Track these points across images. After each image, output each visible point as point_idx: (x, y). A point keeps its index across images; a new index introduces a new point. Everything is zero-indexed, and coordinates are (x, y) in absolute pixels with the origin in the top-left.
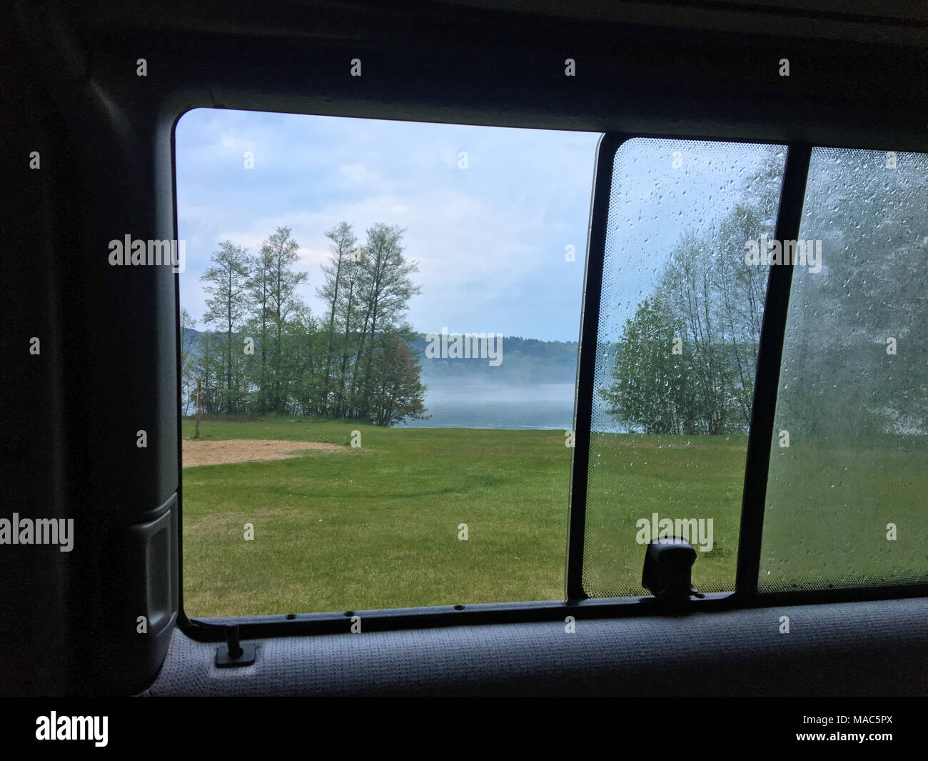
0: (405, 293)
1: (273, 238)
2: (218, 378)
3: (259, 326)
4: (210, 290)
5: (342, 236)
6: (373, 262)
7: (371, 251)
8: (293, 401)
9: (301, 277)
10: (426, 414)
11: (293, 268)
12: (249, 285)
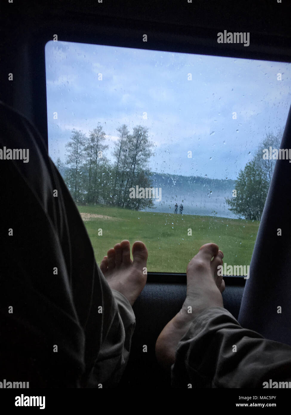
0: (148, 155)
1: (95, 130)
2: (71, 187)
3: (88, 166)
4: (69, 151)
5: (123, 130)
6: (135, 142)
7: (134, 137)
8: (101, 199)
9: (106, 147)
10: (154, 206)
11: (103, 143)
12: (85, 150)
